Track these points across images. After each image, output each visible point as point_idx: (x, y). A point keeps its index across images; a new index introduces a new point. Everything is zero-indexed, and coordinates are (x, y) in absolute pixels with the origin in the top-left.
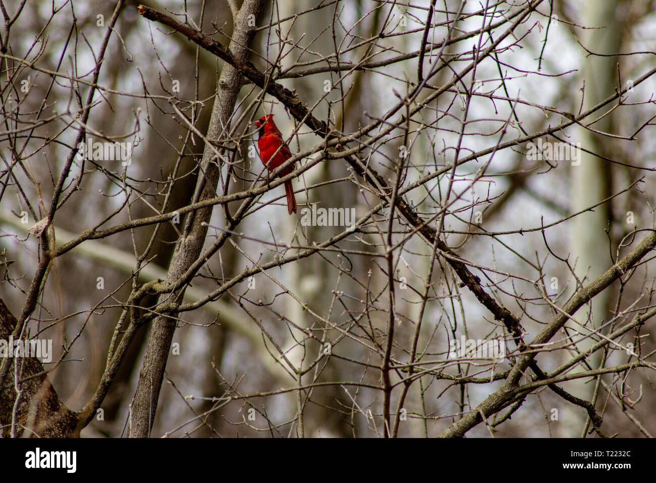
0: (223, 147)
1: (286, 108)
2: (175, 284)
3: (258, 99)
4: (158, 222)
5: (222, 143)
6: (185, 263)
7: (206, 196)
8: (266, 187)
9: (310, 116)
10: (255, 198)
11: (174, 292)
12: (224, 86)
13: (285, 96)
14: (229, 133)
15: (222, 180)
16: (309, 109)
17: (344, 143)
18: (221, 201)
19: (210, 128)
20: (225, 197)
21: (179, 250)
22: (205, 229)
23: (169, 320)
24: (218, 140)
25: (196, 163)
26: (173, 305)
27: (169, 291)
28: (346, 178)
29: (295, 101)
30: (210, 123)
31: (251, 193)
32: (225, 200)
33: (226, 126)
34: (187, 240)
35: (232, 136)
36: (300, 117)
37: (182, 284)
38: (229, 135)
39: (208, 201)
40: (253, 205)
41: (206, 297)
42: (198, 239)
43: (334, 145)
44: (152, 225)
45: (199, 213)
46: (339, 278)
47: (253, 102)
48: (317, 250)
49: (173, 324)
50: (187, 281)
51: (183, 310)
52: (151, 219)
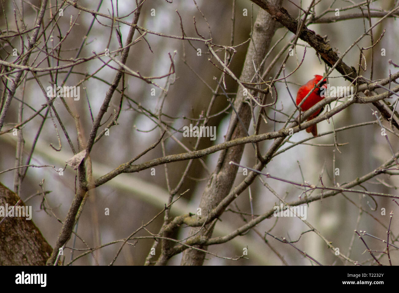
0: (255, 90)
1: (317, 54)
2: (206, 218)
3: (292, 42)
4: (192, 158)
5: (255, 85)
6: (215, 198)
7: (238, 134)
8: (297, 127)
9: (341, 63)
10: (284, 138)
11: (204, 226)
12: (259, 29)
13: (317, 41)
14: (261, 76)
15: (254, 120)
16: (340, 56)
17: (373, 89)
18: (254, 140)
19: (244, 69)
20: (257, 136)
21: (210, 185)
22: (236, 168)
23: (199, 253)
24: (251, 81)
25: (228, 103)
26: (203, 238)
27: (199, 225)
28: (374, 122)
29: (326, 47)
30: (245, 64)
31: (283, 133)
32: (257, 139)
33: (258, 69)
34: (218, 176)
35: (264, 79)
36: (331, 62)
37: (212, 219)
38: (262, 78)
39: (240, 140)
40: (283, 144)
41: (235, 232)
42: (229, 175)
43: (363, 91)
44: (186, 161)
45: (231, 150)
46: (359, 217)
47: (286, 45)
48: (341, 191)
49: (202, 256)
50: (217, 216)
51: (212, 244)
52: (184, 155)
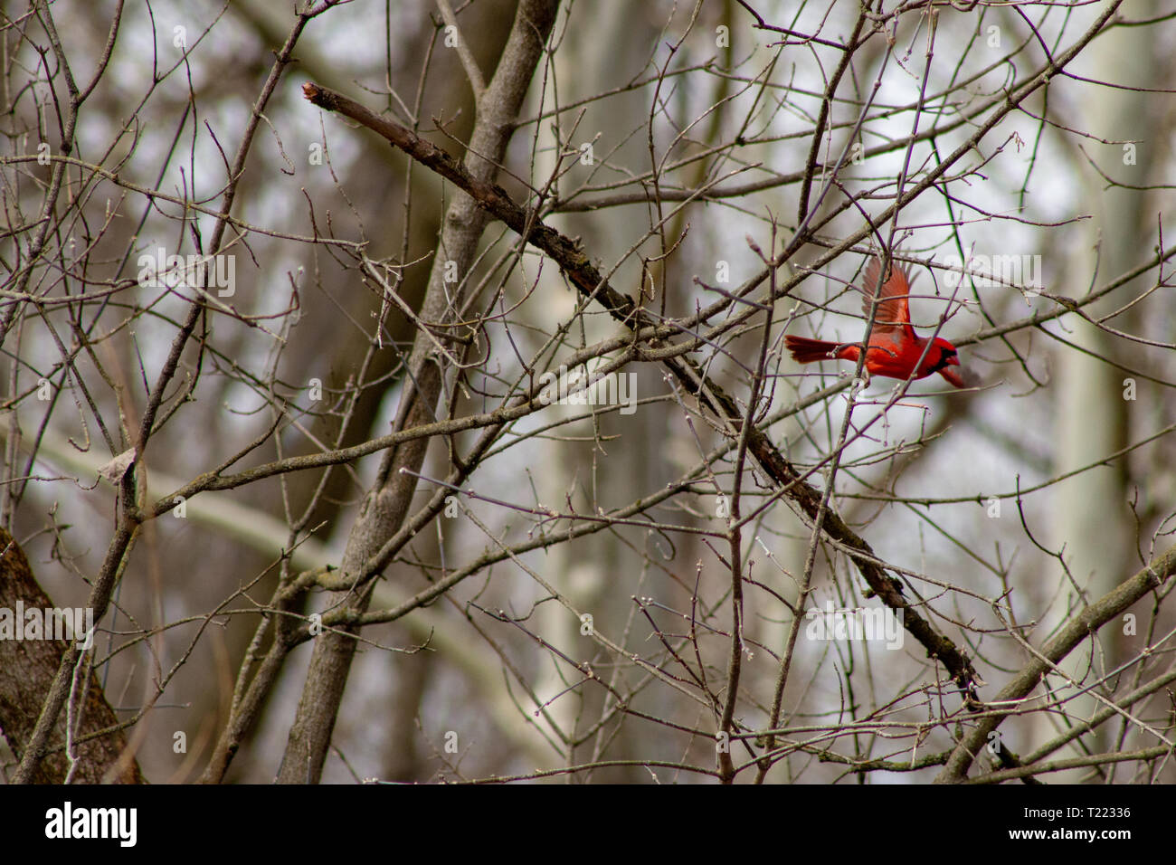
0: (446, 337)
1: (562, 271)
2: (357, 574)
3: (516, 247)
4: (332, 463)
5: (447, 328)
6: (375, 538)
7: (417, 418)
8: (527, 406)
9: (605, 287)
10: (502, 426)
11: (355, 590)
12: (456, 223)
13: (561, 248)
14: (459, 312)
15: (446, 391)
16: (603, 274)
17: (664, 337)
18: (446, 429)
19: (427, 298)
20: (452, 422)
21: (365, 513)
22: (413, 481)
23: (344, 640)
24: (441, 320)
25: (399, 360)
26: (352, 613)
27: (346, 588)
28: (668, 396)
29: (579, 259)
30: (429, 289)
31: (500, 417)
32: (452, 428)
33: (454, 298)
34: (380, 497)
35: (464, 317)
36: (587, 287)
37: (369, 576)
38: (459, 315)
39: (422, 429)
40: (500, 437)
41: (412, 600)
42: (400, 495)
43: (647, 339)
44: (321, 468)
45: (404, 448)
46: (643, 573)
47: (505, 253)
48: (607, 524)
49: (350, 646)
50: (378, 571)
51: (368, 623)
52: (317, 458)
